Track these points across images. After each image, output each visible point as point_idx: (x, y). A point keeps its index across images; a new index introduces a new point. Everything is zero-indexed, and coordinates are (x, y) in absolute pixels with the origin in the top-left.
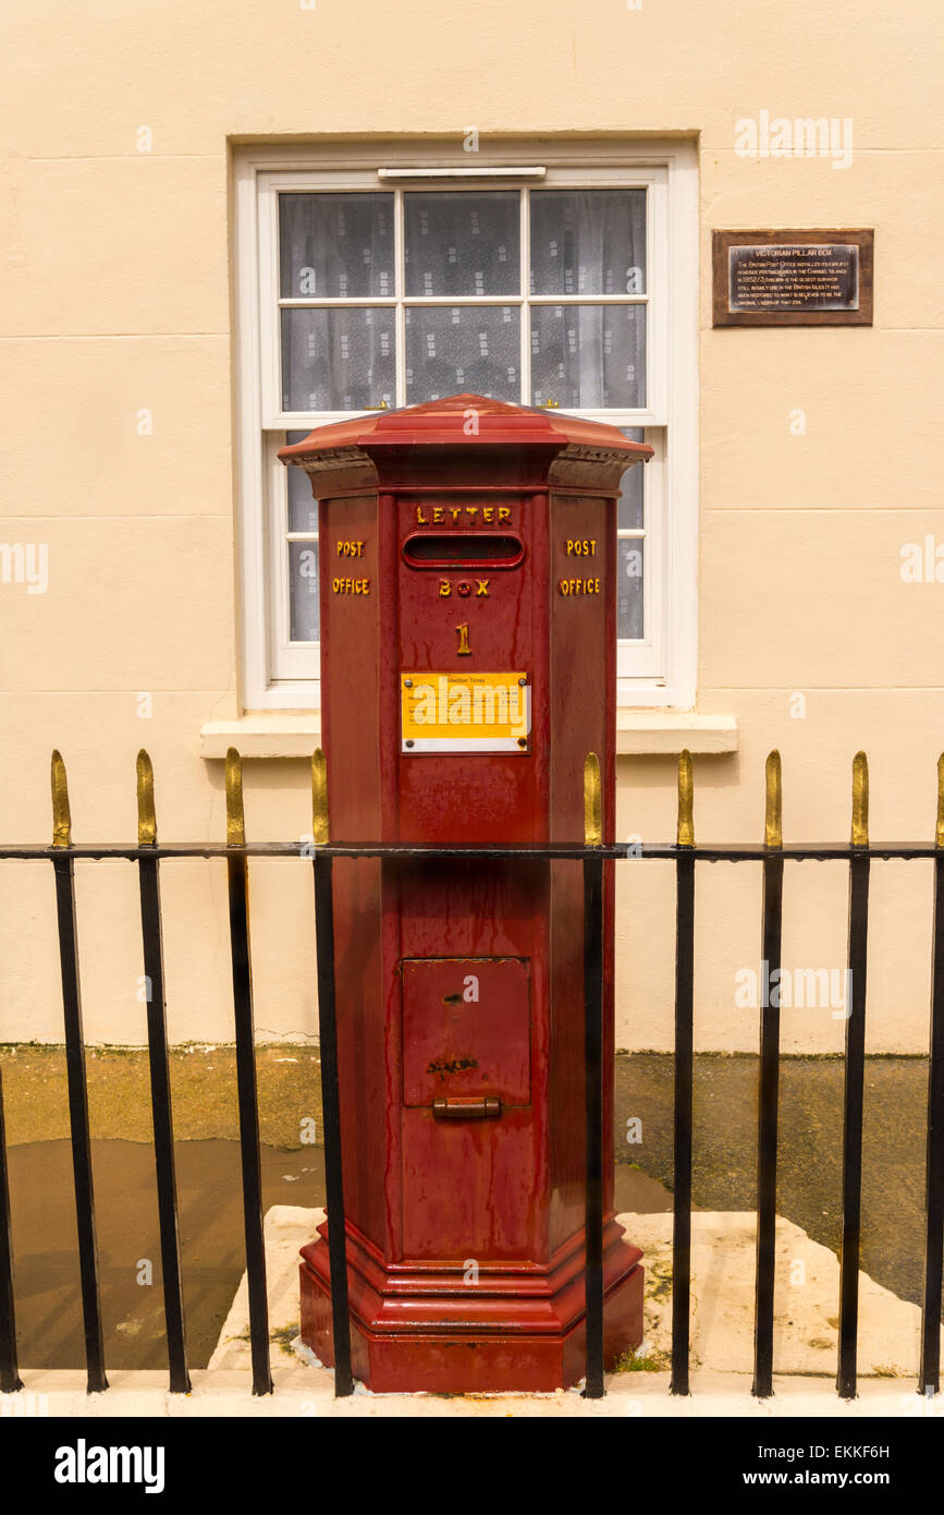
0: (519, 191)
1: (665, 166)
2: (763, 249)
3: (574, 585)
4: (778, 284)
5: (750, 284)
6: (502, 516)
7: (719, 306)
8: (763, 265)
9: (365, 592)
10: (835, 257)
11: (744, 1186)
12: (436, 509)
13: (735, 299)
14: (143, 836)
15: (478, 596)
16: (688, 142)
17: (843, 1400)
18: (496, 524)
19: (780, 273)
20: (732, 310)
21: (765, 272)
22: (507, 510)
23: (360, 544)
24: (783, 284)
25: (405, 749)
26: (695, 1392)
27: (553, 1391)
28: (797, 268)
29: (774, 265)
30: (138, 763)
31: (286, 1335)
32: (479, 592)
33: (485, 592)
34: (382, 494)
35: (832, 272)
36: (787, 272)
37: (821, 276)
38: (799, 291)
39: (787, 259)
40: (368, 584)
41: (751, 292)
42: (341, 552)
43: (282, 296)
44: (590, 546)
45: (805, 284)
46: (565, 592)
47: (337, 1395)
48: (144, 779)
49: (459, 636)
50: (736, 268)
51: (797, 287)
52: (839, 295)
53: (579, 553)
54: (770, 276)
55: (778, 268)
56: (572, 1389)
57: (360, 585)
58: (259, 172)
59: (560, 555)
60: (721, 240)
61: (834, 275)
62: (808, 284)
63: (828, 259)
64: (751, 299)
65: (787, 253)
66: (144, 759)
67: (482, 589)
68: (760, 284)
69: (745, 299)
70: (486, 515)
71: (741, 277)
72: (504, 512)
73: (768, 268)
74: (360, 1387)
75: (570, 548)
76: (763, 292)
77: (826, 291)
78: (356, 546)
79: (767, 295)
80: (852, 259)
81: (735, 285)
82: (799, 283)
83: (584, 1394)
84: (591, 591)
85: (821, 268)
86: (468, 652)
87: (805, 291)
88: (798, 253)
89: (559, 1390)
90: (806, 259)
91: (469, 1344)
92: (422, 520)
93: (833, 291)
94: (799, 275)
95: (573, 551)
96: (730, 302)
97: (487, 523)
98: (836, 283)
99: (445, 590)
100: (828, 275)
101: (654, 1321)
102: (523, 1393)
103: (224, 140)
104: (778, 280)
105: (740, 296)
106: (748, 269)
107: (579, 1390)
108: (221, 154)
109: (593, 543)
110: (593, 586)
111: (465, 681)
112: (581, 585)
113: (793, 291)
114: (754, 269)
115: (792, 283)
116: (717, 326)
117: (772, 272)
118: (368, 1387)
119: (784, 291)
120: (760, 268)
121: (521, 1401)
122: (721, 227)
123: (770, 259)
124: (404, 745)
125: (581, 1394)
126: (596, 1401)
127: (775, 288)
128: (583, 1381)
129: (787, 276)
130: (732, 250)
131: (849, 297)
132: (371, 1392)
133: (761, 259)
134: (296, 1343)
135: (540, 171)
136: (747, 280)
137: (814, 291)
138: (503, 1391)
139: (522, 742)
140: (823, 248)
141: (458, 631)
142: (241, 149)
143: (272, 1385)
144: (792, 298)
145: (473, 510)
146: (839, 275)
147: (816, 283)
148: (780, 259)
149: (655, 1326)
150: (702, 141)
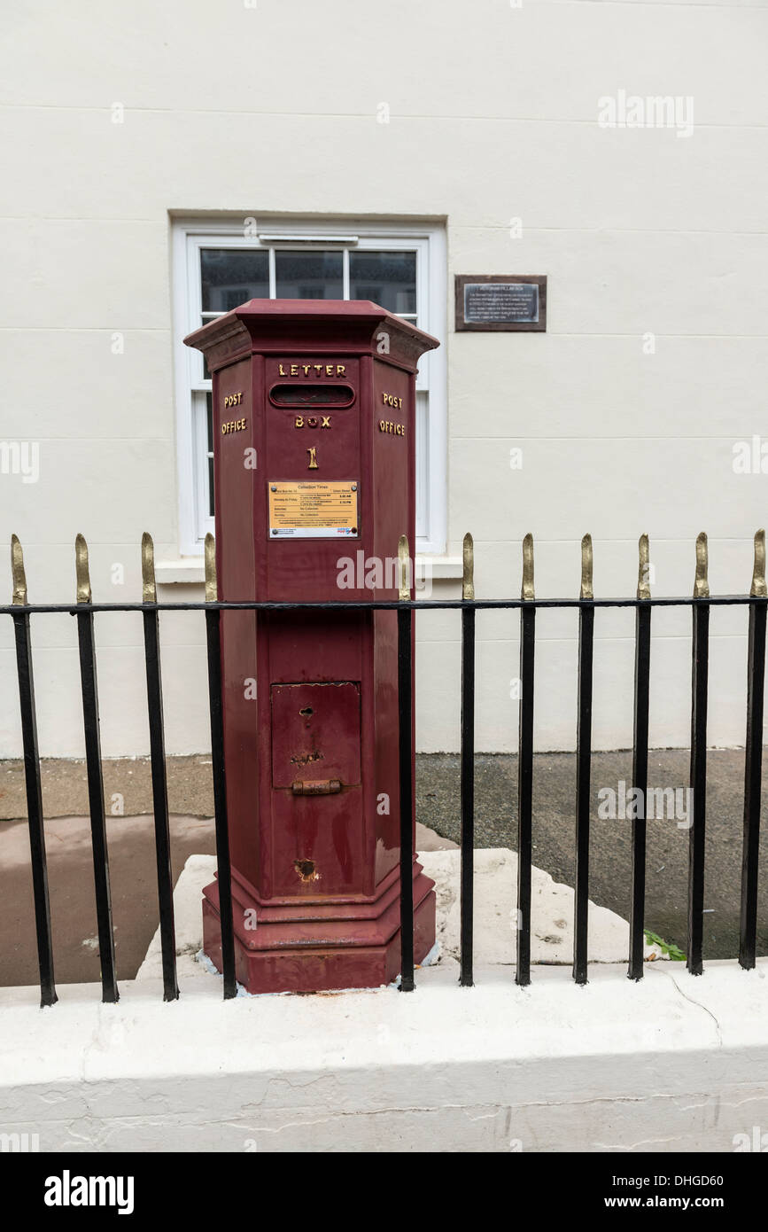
0: (342, 252)
1: (427, 238)
2: (484, 286)
3: (389, 425)
4: (492, 306)
5: (477, 306)
6: (339, 371)
7: (458, 319)
8: (484, 295)
9: (243, 428)
10: (525, 291)
11: (484, 831)
12: (293, 366)
13: (468, 315)
14: (80, 597)
15: (322, 427)
16: (440, 222)
17: (578, 985)
18: (335, 376)
19: (494, 300)
20: (466, 321)
21: (485, 299)
22: (343, 368)
23: (239, 395)
24: (496, 306)
25: (272, 536)
26: (477, 983)
27: (379, 987)
28: (503, 297)
29: (490, 295)
30: (77, 544)
31: (192, 949)
32: (324, 425)
33: (328, 425)
34: (254, 353)
35: (523, 300)
36: (497, 299)
37: (517, 302)
38: (504, 311)
39: (498, 292)
40: (245, 421)
41: (477, 311)
42: (227, 404)
43: (203, 310)
44: (398, 402)
45: (508, 307)
46: (383, 429)
47: (225, 998)
48: (81, 556)
49: (310, 455)
50: (468, 297)
51: (503, 308)
52: (527, 313)
53: (391, 404)
54: (488, 302)
55: (492, 297)
56: (392, 984)
57: (240, 424)
58: (188, 235)
59: (379, 403)
60: (460, 281)
61: (524, 302)
62: (510, 306)
63: (521, 292)
64: (477, 315)
65: (498, 289)
66: (80, 541)
67: (326, 423)
68: (482, 306)
69: (473, 315)
70: (328, 370)
71: (472, 302)
72: (341, 369)
73: (487, 297)
74: (241, 990)
75: (385, 399)
76: (485, 311)
77: (520, 311)
78: (237, 397)
79: (486, 313)
80: (535, 291)
81: (468, 307)
82: (504, 306)
83: (400, 988)
84: (399, 432)
85: (517, 297)
86: (316, 466)
87: (507, 311)
88: (504, 288)
89: (382, 986)
90: (509, 292)
91: (319, 957)
92: (282, 373)
93: (524, 311)
94: (505, 302)
95: (388, 401)
96: (465, 317)
97: (327, 376)
98: (525, 307)
99: (299, 423)
100: (521, 302)
101: (441, 927)
102: (357, 989)
103: (166, 212)
104: (492, 304)
105: (471, 313)
106: (475, 297)
107: (395, 985)
108: (165, 220)
109: (400, 400)
110: (400, 429)
111: (314, 487)
112: (393, 427)
113: (501, 311)
114: (479, 297)
115: (500, 306)
116: (458, 331)
117: (490, 300)
118: (248, 990)
119: (496, 311)
120: (482, 297)
121: (357, 995)
122: (459, 273)
123: (488, 292)
124: (271, 533)
125: (398, 988)
126: (409, 994)
127: (490, 309)
128: (399, 977)
129: (498, 302)
130: (466, 286)
131: (533, 314)
132: (250, 994)
133: (482, 292)
134: (200, 954)
135: (355, 239)
136: (475, 304)
137: (512, 311)
138: (343, 988)
139: (354, 531)
140: (518, 286)
141: (309, 452)
142: (177, 218)
143: (179, 992)
144: (500, 315)
145: (318, 367)
146: (527, 302)
147: (514, 306)
148: (493, 292)
149: (442, 930)
150: (450, 222)
